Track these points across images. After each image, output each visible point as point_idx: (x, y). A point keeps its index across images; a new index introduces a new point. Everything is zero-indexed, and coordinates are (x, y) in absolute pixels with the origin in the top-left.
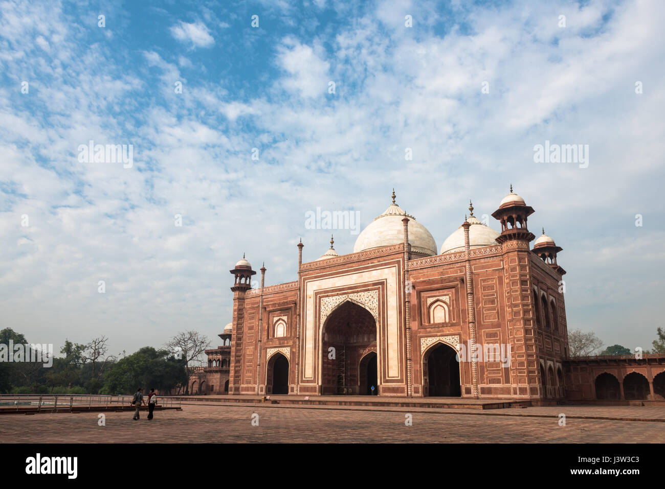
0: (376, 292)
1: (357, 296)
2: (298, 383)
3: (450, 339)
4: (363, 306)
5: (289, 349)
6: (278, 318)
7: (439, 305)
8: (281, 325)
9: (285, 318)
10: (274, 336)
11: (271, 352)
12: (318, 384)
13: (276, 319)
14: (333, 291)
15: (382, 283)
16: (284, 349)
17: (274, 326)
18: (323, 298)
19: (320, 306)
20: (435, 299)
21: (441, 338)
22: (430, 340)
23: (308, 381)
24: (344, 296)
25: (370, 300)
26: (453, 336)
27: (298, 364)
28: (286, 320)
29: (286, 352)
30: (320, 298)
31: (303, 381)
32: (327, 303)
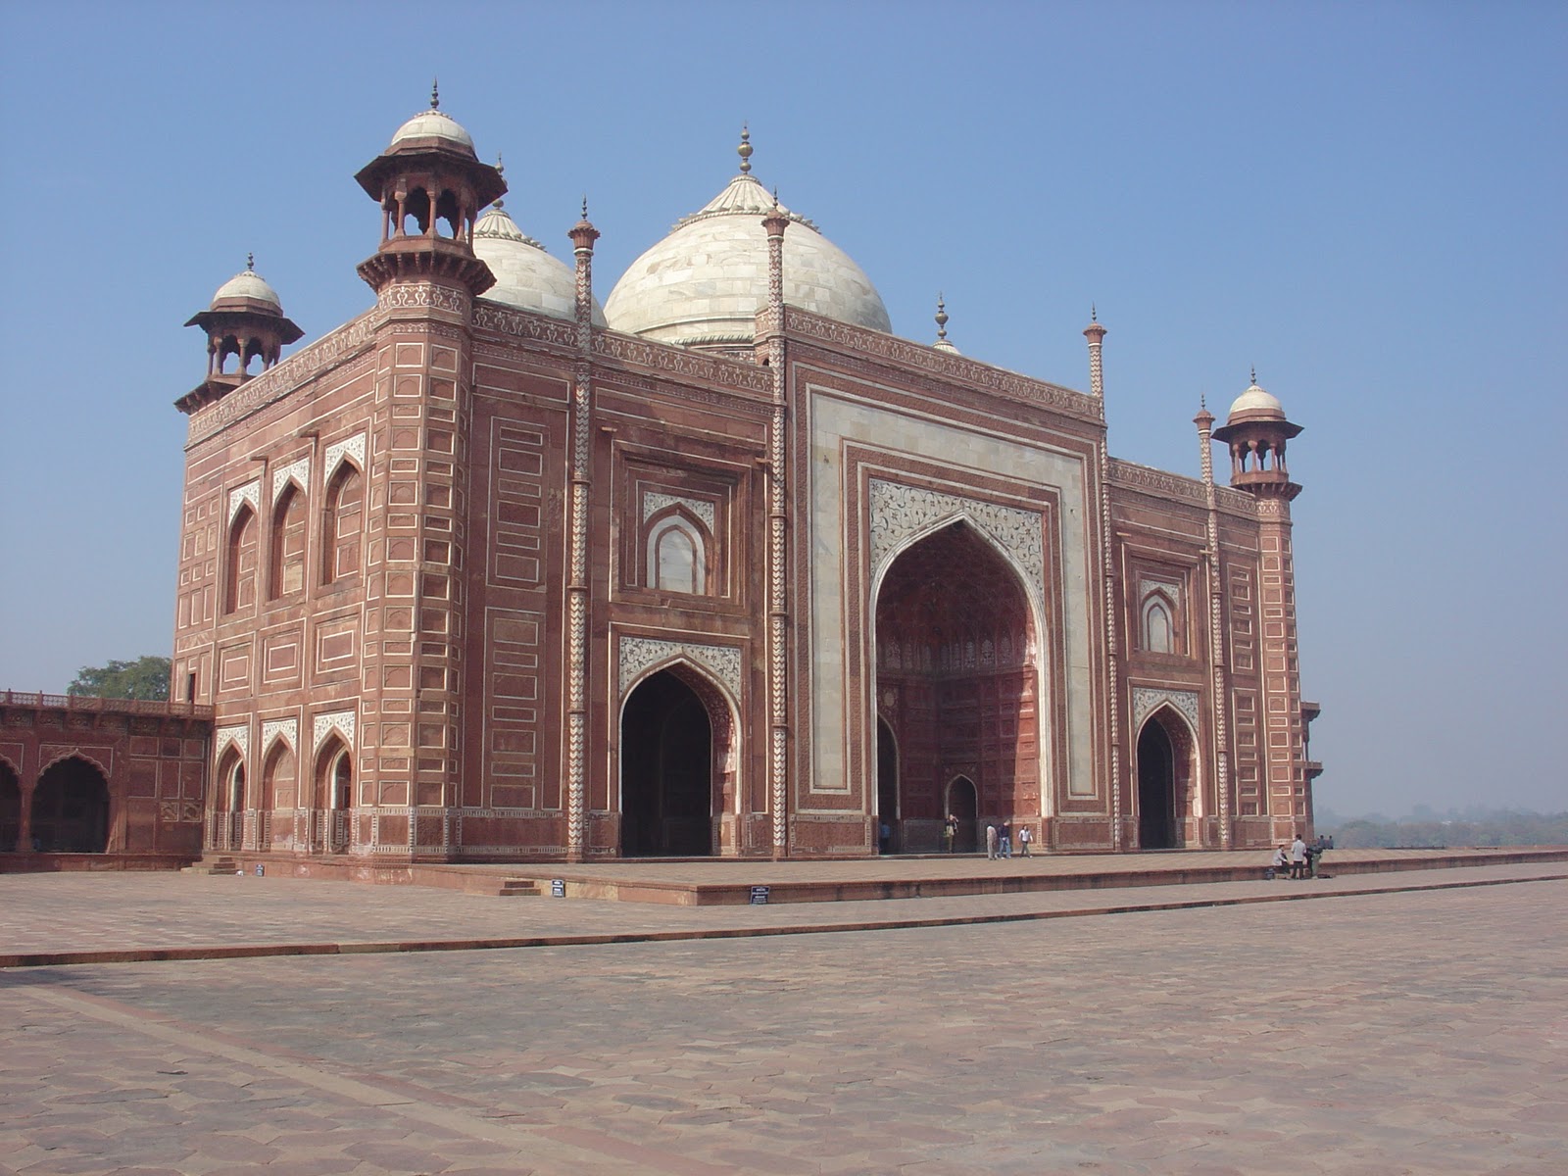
0: (1036, 521)
3: (1183, 701)
4: (1005, 554)
5: (735, 657)
6: (667, 502)
7: (1158, 605)
8: (676, 538)
9: (706, 513)
11: (641, 657)
12: (869, 811)
14: (913, 466)
15: (1054, 500)
16: (710, 651)
17: (645, 530)
18: (877, 481)
19: (867, 509)
22: (1152, 695)
23: (830, 802)
24: (949, 499)
28: (709, 521)
29: (722, 667)
31: (809, 801)
32: (893, 505)
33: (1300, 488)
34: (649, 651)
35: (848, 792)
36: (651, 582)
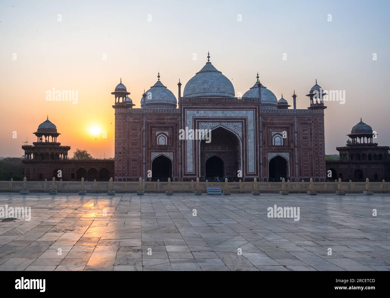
0: (240, 124)
1: (228, 125)
2: (182, 176)
3: (284, 154)
4: (232, 132)
5: (172, 154)
6: (160, 132)
7: (277, 136)
8: (162, 137)
10: (157, 144)
11: (155, 155)
13: (157, 133)
15: (245, 119)
16: (167, 153)
17: (156, 137)
20: (276, 133)
21: (279, 153)
22: (274, 154)
23: (190, 175)
24: (217, 123)
25: (236, 128)
26: (286, 153)
27: (181, 164)
28: (168, 134)
29: (169, 155)
30: (198, 122)
31: (185, 175)
32: (204, 126)
33: (327, 107)
34: (156, 154)
35: (194, 173)
36: (158, 144)
